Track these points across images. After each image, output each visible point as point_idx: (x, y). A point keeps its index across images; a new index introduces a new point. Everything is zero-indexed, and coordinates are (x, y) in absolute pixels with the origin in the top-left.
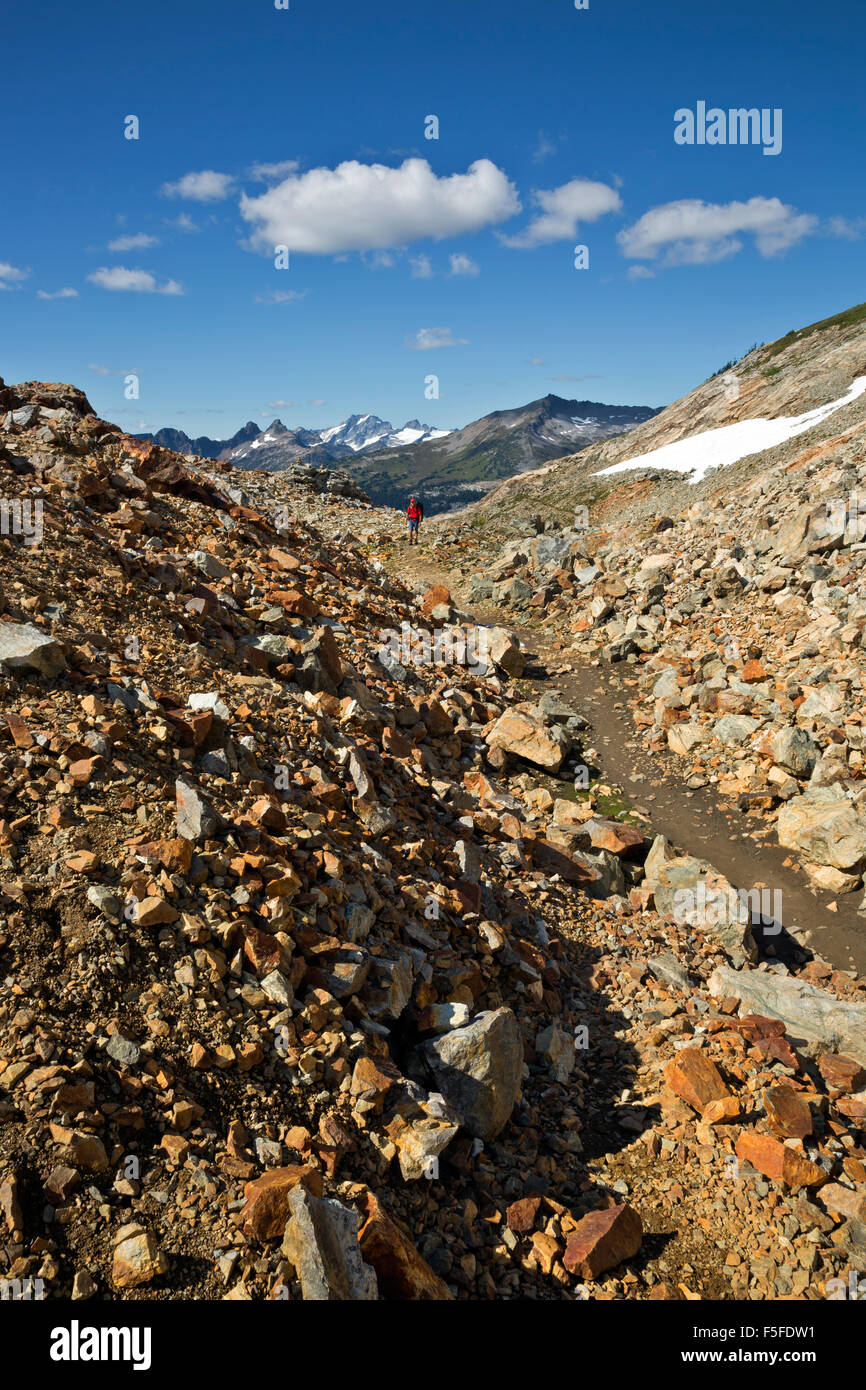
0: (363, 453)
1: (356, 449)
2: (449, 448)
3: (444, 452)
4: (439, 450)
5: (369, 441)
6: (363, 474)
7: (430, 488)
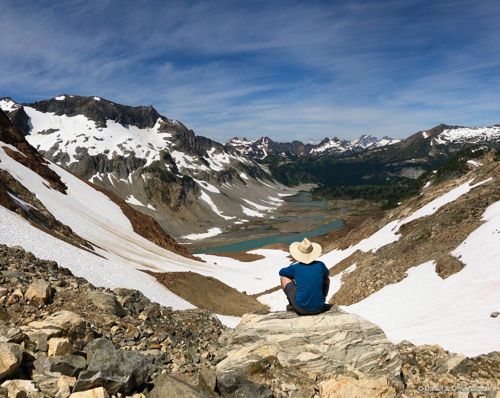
0: (367, 150)
1: (364, 148)
2: (401, 146)
3: (399, 148)
4: (397, 147)
5: (368, 145)
6: (368, 157)
7: (394, 162)
